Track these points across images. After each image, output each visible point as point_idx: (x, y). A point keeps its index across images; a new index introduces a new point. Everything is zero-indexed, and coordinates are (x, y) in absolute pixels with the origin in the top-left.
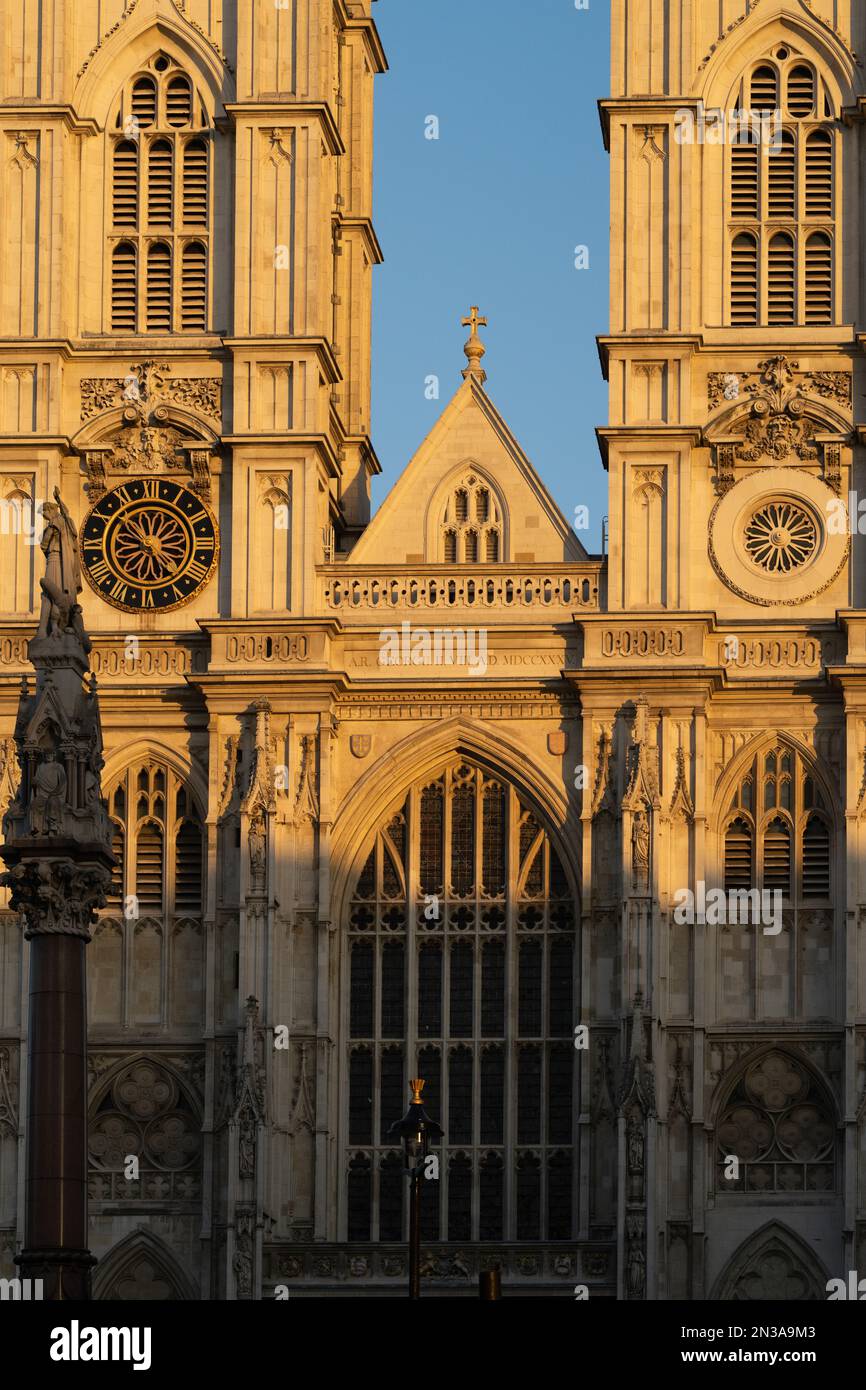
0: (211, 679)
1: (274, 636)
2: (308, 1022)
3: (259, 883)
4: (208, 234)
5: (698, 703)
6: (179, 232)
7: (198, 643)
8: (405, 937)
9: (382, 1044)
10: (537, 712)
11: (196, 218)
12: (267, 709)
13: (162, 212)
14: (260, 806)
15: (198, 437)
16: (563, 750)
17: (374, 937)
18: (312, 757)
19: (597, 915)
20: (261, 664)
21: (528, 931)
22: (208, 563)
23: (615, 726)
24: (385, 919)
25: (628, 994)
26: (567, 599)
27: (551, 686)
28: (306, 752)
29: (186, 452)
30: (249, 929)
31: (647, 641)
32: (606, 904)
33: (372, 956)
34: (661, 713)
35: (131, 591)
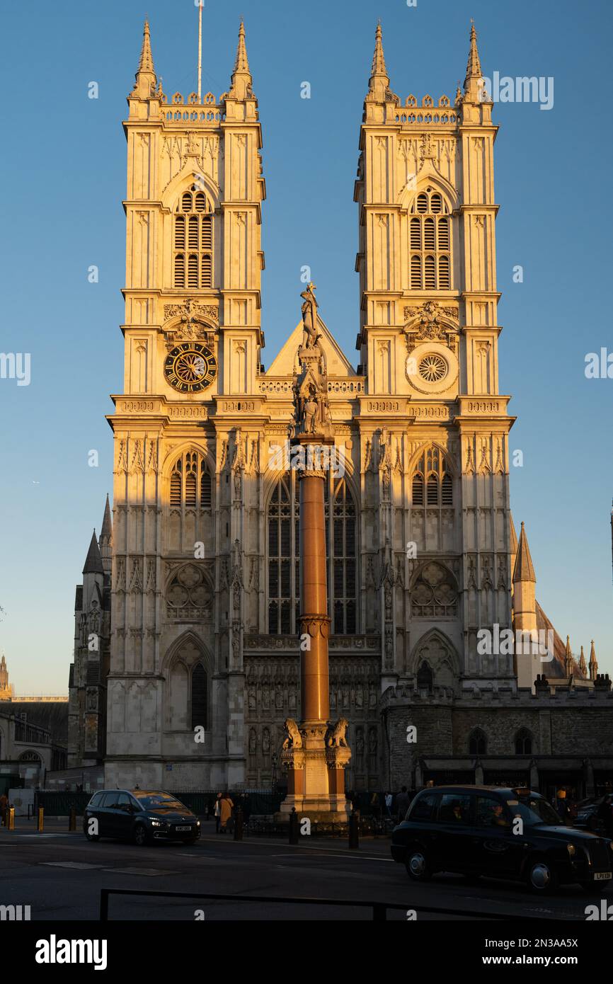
0: (217, 418)
1: (241, 402)
2: (255, 550)
3: (238, 496)
4: (212, 252)
5: (405, 430)
6: (201, 251)
7: (211, 405)
8: (290, 518)
9: (282, 559)
10: (341, 433)
11: (207, 245)
12: (240, 429)
13: (194, 244)
14: (238, 466)
15: (210, 327)
16: (351, 447)
17: (278, 518)
18: (256, 448)
19: (367, 509)
20: (236, 413)
21: (337, 516)
22: (214, 375)
23: (373, 438)
24: (282, 511)
25: (382, 540)
26: (352, 390)
27: (347, 423)
28: (254, 446)
29: (205, 333)
30: (234, 513)
31: (385, 407)
32: (370, 506)
33: (277, 525)
34: (391, 433)
35: (184, 385)
